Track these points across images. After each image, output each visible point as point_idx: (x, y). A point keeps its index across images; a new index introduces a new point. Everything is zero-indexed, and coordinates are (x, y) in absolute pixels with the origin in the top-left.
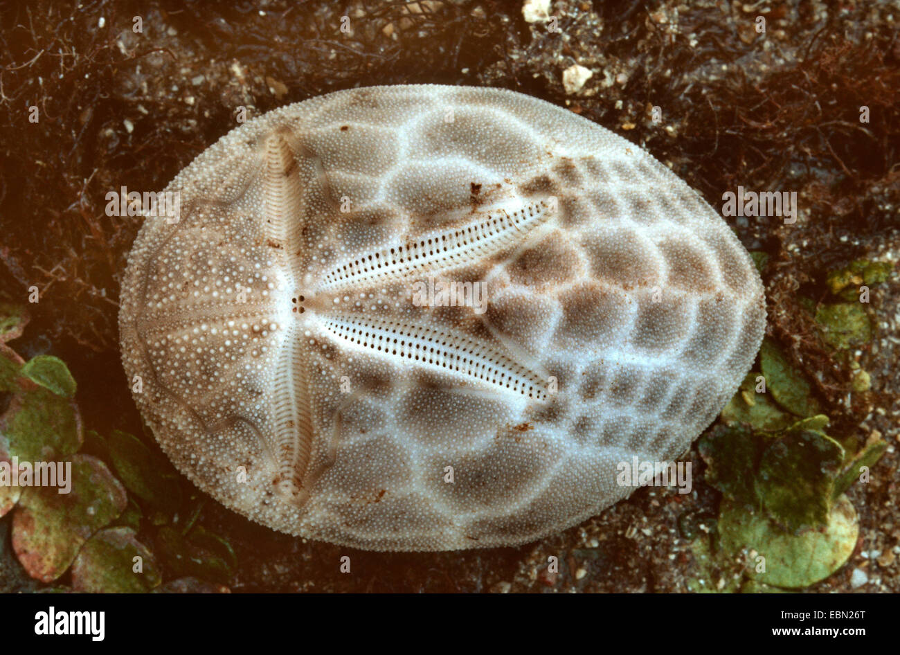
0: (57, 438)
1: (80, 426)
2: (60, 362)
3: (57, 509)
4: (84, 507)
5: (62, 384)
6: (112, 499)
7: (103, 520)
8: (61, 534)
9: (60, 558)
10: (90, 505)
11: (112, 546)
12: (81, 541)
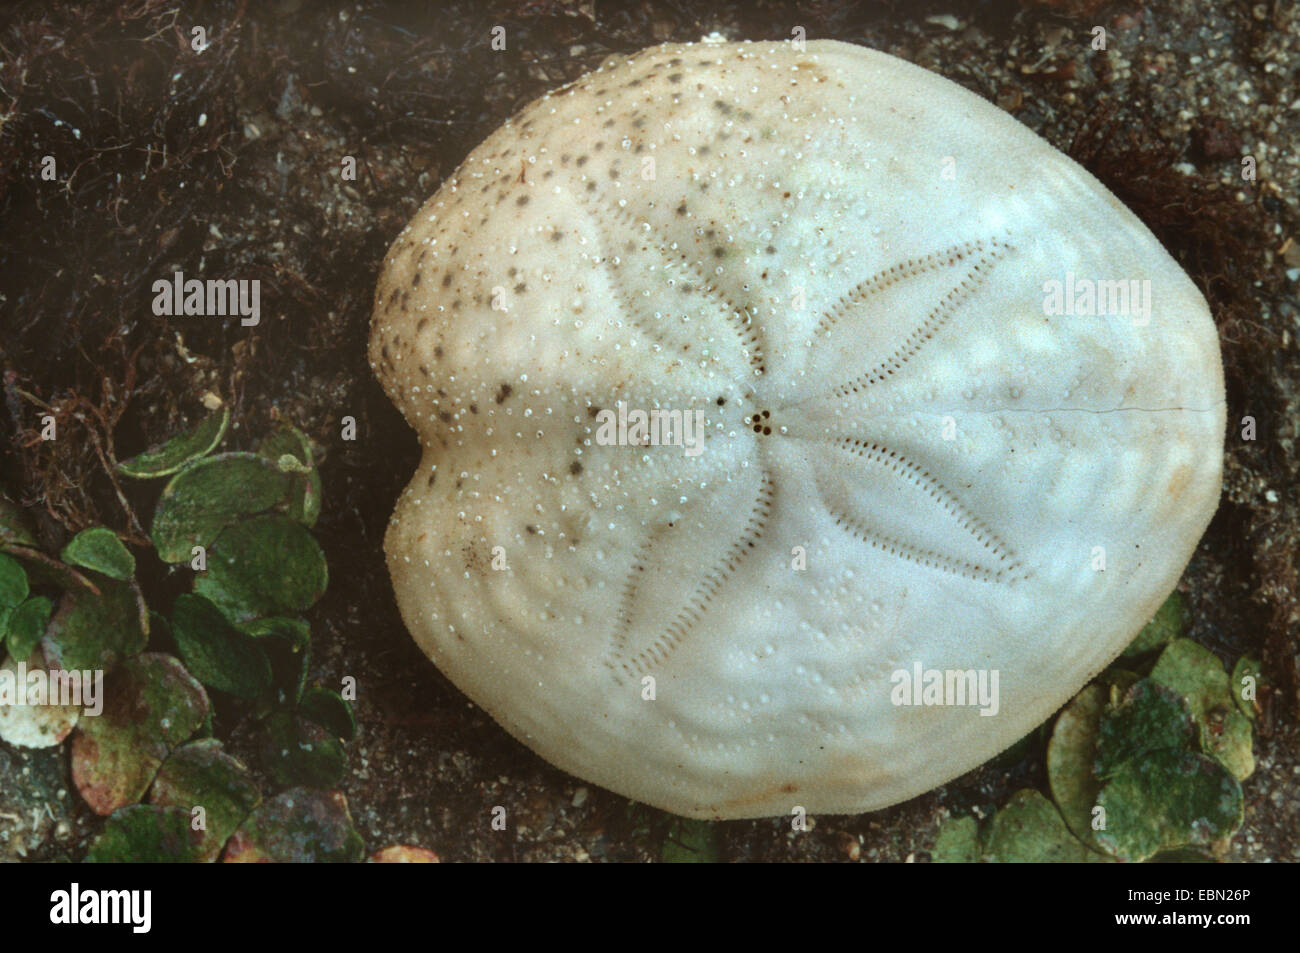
0: (118, 639)
1: (144, 613)
2: (110, 533)
3: (125, 727)
4: (158, 718)
5: (120, 563)
6: (190, 704)
7: (181, 734)
8: (131, 757)
9: (132, 787)
10: (163, 716)
11: (196, 765)
12: (156, 763)
